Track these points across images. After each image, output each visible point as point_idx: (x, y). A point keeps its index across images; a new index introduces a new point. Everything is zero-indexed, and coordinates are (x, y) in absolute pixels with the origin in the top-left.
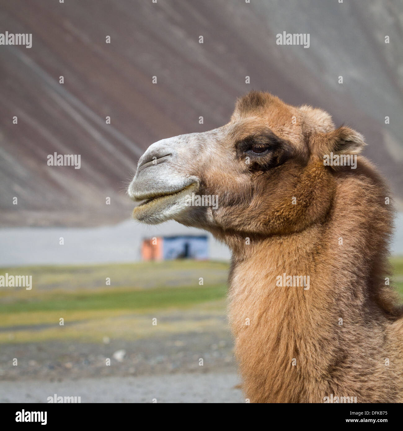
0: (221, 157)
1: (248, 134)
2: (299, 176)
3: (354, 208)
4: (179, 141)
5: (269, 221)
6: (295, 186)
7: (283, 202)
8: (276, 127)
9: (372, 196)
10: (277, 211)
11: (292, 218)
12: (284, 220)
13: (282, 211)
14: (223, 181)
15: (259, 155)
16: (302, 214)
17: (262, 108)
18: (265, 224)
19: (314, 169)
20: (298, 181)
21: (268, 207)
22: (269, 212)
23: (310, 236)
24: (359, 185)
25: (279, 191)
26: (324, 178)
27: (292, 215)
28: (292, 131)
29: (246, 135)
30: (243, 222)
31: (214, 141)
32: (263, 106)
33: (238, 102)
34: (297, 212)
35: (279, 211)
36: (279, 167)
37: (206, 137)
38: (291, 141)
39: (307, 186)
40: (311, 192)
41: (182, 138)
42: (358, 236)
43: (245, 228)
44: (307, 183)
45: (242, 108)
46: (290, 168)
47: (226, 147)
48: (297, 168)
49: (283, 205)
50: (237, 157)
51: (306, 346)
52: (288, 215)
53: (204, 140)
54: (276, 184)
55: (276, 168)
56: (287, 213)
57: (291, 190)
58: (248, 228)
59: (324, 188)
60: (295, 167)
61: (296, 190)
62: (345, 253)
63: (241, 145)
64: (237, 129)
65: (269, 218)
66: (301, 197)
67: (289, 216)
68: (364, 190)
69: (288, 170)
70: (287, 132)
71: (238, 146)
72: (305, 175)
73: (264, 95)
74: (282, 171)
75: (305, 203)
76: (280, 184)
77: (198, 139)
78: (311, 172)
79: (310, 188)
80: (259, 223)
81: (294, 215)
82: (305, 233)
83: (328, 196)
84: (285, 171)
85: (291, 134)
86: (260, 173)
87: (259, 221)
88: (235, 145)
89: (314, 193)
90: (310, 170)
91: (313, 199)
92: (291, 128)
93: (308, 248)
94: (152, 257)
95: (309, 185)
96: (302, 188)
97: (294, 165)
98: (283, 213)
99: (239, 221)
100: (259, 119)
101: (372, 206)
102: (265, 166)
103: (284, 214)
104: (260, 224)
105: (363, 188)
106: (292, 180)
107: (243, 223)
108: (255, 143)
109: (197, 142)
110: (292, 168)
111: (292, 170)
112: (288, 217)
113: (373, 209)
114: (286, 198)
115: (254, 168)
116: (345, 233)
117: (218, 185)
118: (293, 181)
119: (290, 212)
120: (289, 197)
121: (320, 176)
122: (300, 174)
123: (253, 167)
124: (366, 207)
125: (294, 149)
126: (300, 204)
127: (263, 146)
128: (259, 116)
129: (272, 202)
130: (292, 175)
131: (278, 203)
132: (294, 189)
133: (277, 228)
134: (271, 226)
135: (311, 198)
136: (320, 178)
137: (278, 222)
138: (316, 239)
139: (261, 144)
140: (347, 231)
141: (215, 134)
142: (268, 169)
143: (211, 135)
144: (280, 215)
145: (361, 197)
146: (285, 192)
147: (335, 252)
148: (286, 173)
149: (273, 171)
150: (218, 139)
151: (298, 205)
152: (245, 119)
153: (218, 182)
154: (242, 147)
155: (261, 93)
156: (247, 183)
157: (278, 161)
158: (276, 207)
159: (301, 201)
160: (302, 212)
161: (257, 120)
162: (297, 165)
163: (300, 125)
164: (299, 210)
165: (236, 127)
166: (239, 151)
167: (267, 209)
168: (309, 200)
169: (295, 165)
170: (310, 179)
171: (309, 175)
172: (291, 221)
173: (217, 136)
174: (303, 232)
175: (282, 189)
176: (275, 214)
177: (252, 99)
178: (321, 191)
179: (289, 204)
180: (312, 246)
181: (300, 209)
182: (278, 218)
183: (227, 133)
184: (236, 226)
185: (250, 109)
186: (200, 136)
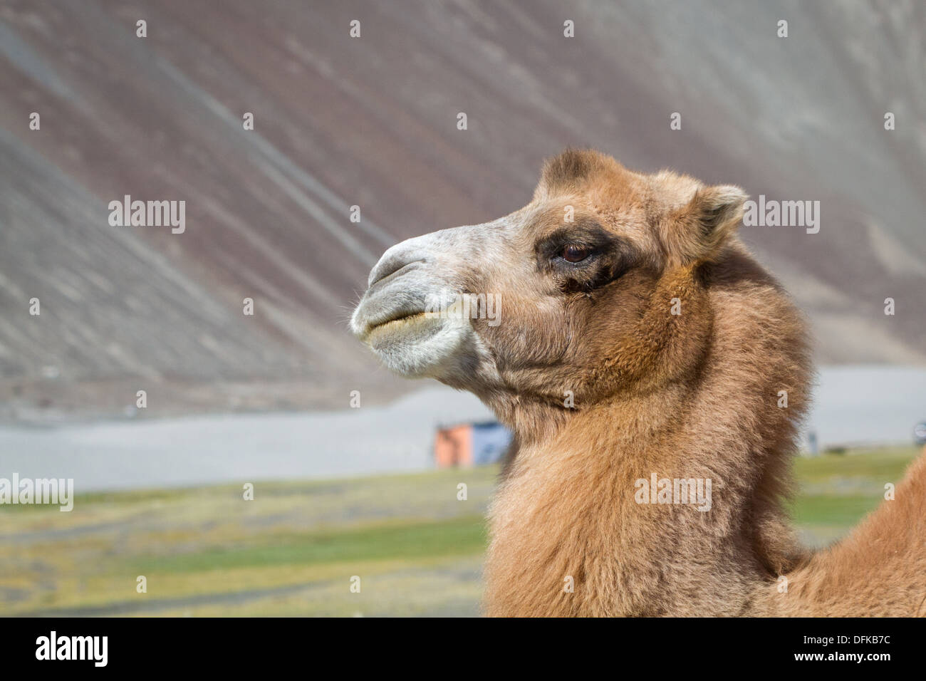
0: (511, 268)
1: (557, 227)
2: (647, 297)
3: (739, 356)
4: (437, 241)
5: (596, 378)
6: (640, 314)
7: (620, 343)
8: (607, 213)
9: (774, 337)
10: (608, 359)
11: (633, 371)
12: (620, 375)
13: (616, 359)
14: (516, 309)
15: (577, 266)
16: (652, 363)
17: (582, 180)
18: (589, 384)
19: (675, 283)
20: (647, 307)
21: (596, 353)
22: (596, 363)
23: (663, 404)
24: (752, 317)
25: (612, 325)
26: (693, 298)
27: (635, 367)
28: (630, 217)
29: (553, 228)
30: (551, 379)
31: (500, 240)
32: (585, 177)
33: (546, 168)
34: (642, 360)
35: (611, 359)
36: (613, 283)
37: (485, 234)
38: (630, 237)
39: (661, 313)
40: (668, 324)
41: (443, 238)
42: (740, 407)
43: (553, 390)
44: (661, 308)
45: (551, 179)
46: (632, 285)
47: (519, 252)
48: (646, 283)
49: (619, 348)
50: (539, 269)
51: (600, 570)
52: (628, 365)
53: (481, 240)
54: (607, 314)
55: (607, 286)
56: (625, 362)
57: (634, 323)
58: (559, 390)
59: (693, 316)
60: (642, 282)
61: (642, 321)
62: (710, 435)
63: (545, 246)
64: (539, 218)
65: (596, 373)
66: (650, 334)
67: (629, 367)
68: (760, 327)
69: (628, 289)
70: (621, 222)
71: (540, 247)
72: (658, 295)
73: (587, 155)
74: (618, 291)
75: (656, 344)
76: (615, 314)
77: (471, 239)
78: (668, 288)
79: (667, 317)
80: (578, 382)
81: (637, 365)
82: (655, 398)
83: (700, 331)
84: (622, 290)
85: (630, 224)
86: (579, 295)
87: (579, 378)
88: (535, 246)
89: (672, 325)
90: (667, 285)
91: (671, 335)
92: (627, 213)
93: (656, 422)
94: (455, 461)
95: (665, 311)
96: (652, 318)
97: (639, 278)
98: (618, 361)
99: (544, 379)
100: (578, 198)
101: (771, 355)
102: (589, 283)
103: (619, 364)
104: (581, 382)
105: (759, 324)
106: (635, 304)
107: (551, 383)
108: (570, 242)
109: (469, 243)
110: (634, 284)
111: (636, 289)
112: (626, 369)
113: (774, 360)
114: (624, 337)
115: (570, 287)
116: (716, 401)
117: (509, 316)
118: (637, 307)
119: (630, 359)
120: (629, 335)
121: (686, 295)
122: (650, 294)
123: (568, 285)
124: (762, 356)
125: (638, 251)
126: (647, 346)
127: (583, 247)
128: (578, 195)
129: (601, 343)
130: (636, 296)
131: (610, 346)
132: (639, 321)
133: (607, 388)
134: (599, 386)
135: (665, 335)
136: (686, 299)
137: (610, 377)
138: (671, 409)
139: (579, 244)
140: (720, 397)
141: (502, 228)
142: (594, 288)
143: (495, 230)
144: (613, 366)
145: (755, 338)
146: (624, 326)
147: (694, 431)
148: (625, 293)
149: (601, 291)
150: (507, 238)
151: (644, 347)
152: (555, 199)
153: (508, 311)
154: (547, 249)
155: (582, 153)
156: (557, 313)
157: (611, 273)
158: (607, 352)
159: (650, 340)
160: (651, 359)
161: (574, 201)
162: (645, 279)
163: (642, 207)
164: (645, 357)
165: (537, 215)
166: (540, 256)
167: (594, 357)
168: (664, 338)
169: (641, 279)
170: (666, 301)
171: (666, 294)
172: (632, 375)
173: (506, 232)
174: (651, 396)
175: (618, 321)
176: (606, 364)
177: (567, 164)
178: (687, 323)
179: (628, 346)
180: (663, 421)
181: (648, 355)
182: (610, 371)
183: (521, 225)
184: (540, 387)
185: (564, 182)
186: (475, 233)
